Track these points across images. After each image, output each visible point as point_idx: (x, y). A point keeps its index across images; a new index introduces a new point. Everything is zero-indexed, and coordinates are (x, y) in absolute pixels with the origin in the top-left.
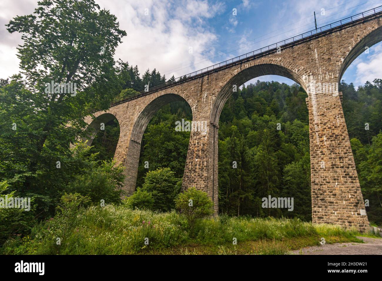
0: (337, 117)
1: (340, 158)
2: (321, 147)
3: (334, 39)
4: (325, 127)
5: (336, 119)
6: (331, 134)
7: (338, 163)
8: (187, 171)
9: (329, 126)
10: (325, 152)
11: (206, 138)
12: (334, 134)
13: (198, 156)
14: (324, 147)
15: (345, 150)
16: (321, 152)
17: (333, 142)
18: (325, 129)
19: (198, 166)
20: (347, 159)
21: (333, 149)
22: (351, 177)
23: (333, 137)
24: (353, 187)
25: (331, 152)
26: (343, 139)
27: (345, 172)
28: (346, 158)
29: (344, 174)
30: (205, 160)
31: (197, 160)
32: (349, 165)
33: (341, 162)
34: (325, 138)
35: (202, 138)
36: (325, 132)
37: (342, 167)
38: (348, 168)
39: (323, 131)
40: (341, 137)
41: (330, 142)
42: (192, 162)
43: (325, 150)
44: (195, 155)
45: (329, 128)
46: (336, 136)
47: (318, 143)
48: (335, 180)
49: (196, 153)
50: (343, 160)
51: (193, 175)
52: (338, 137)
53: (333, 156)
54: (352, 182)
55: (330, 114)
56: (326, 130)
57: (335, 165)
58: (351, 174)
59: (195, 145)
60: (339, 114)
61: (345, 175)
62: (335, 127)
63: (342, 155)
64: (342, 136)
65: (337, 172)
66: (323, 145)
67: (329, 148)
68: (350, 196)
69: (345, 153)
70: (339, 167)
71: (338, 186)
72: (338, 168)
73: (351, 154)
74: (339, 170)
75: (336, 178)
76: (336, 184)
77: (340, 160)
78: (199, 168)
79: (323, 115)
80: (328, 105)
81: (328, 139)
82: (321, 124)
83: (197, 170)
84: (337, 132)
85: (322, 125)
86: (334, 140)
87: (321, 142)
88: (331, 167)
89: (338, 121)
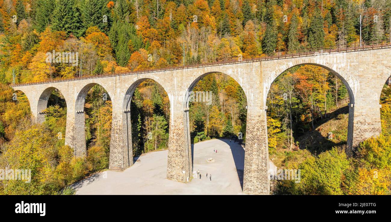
1: (180, 146)
3: (184, 74)
4: (175, 128)
7: (178, 148)
8: (112, 141)
11: (121, 122)
12: (178, 133)
13: (117, 133)
16: (173, 142)
17: (178, 137)
18: (175, 129)
19: (117, 139)
20: (182, 147)
21: (177, 141)
23: (178, 134)
30: (121, 136)
31: (116, 135)
32: (182, 150)
34: (175, 135)
35: (119, 122)
36: (175, 131)
37: (180, 151)
42: (114, 136)
43: (174, 141)
44: (116, 132)
45: (177, 129)
46: (179, 134)
48: (176, 156)
49: (116, 130)
51: (115, 144)
53: (177, 144)
55: (178, 121)
59: (115, 125)
62: (179, 129)
63: (180, 144)
66: (174, 138)
74: (178, 152)
78: (118, 141)
79: (175, 121)
80: (178, 116)
81: (176, 135)
82: (174, 126)
83: (117, 141)
87: (173, 136)
88: (176, 150)
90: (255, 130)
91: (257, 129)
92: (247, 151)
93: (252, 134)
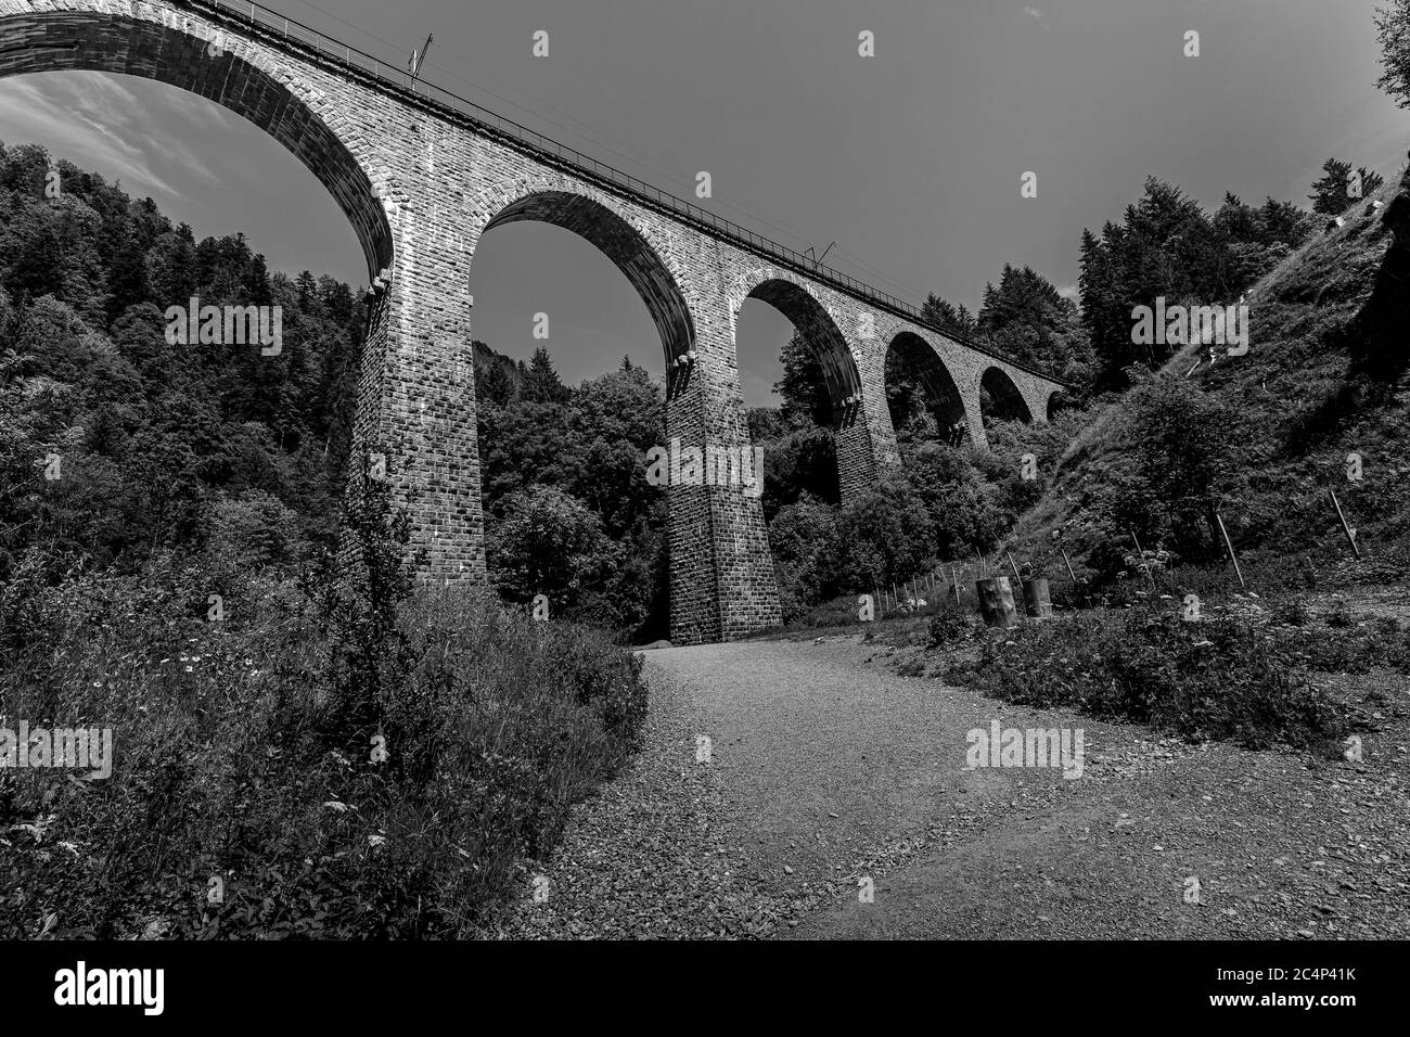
0: (459, 358)
1: (452, 467)
2: (411, 427)
5: (456, 364)
6: (438, 397)
7: (445, 479)
9: (437, 375)
10: (419, 443)
12: (444, 399)
14: (419, 428)
15: (464, 449)
17: (442, 421)
18: (427, 379)
20: (466, 472)
21: (438, 439)
22: (468, 519)
23: (442, 407)
24: (469, 545)
25: (435, 446)
26: (465, 421)
27: (457, 505)
28: (464, 468)
29: (457, 509)
32: (469, 487)
33: (452, 479)
34: (422, 405)
36: (425, 388)
37: (454, 492)
38: (467, 494)
39: (421, 383)
40: (460, 413)
41: (434, 419)
43: (419, 437)
45: (435, 380)
46: (450, 406)
47: (404, 415)
48: (433, 522)
50: (457, 474)
52: (454, 411)
53: (437, 458)
54: (469, 532)
55: (444, 343)
56: (427, 383)
57: (438, 483)
58: (469, 511)
60: (463, 352)
61: (459, 512)
62: (452, 383)
63: (458, 459)
64: (462, 410)
65: (440, 502)
66: (416, 422)
67: (430, 435)
68: (462, 567)
69: (465, 457)
70: (448, 489)
71: (440, 540)
72: (444, 491)
73: (475, 461)
74: (443, 497)
75: (437, 517)
76: (436, 533)
77: (451, 472)
80: (441, 317)
81: (431, 409)
82: (418, 361)
84: (453, 396)
85: (421, 365)
86: (445, 417)
87: (412, 412)
88: (429, 487)
89: (459, 368)
90: (726, 425)
91: (730, 423)
92: (715, 493)
93: (721, 438)
